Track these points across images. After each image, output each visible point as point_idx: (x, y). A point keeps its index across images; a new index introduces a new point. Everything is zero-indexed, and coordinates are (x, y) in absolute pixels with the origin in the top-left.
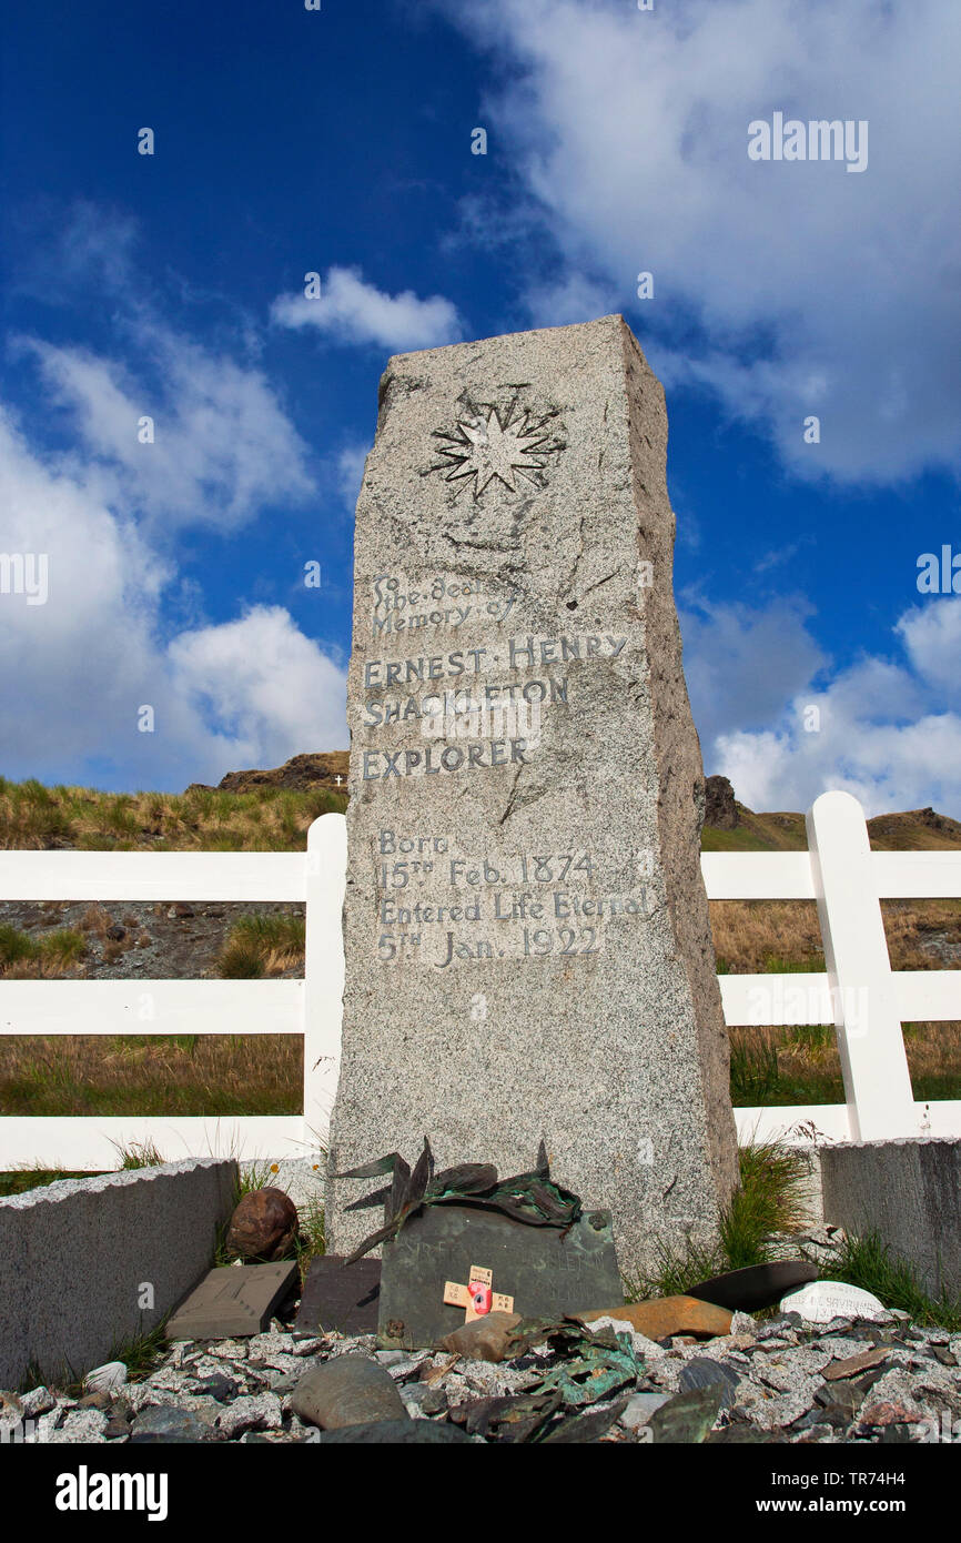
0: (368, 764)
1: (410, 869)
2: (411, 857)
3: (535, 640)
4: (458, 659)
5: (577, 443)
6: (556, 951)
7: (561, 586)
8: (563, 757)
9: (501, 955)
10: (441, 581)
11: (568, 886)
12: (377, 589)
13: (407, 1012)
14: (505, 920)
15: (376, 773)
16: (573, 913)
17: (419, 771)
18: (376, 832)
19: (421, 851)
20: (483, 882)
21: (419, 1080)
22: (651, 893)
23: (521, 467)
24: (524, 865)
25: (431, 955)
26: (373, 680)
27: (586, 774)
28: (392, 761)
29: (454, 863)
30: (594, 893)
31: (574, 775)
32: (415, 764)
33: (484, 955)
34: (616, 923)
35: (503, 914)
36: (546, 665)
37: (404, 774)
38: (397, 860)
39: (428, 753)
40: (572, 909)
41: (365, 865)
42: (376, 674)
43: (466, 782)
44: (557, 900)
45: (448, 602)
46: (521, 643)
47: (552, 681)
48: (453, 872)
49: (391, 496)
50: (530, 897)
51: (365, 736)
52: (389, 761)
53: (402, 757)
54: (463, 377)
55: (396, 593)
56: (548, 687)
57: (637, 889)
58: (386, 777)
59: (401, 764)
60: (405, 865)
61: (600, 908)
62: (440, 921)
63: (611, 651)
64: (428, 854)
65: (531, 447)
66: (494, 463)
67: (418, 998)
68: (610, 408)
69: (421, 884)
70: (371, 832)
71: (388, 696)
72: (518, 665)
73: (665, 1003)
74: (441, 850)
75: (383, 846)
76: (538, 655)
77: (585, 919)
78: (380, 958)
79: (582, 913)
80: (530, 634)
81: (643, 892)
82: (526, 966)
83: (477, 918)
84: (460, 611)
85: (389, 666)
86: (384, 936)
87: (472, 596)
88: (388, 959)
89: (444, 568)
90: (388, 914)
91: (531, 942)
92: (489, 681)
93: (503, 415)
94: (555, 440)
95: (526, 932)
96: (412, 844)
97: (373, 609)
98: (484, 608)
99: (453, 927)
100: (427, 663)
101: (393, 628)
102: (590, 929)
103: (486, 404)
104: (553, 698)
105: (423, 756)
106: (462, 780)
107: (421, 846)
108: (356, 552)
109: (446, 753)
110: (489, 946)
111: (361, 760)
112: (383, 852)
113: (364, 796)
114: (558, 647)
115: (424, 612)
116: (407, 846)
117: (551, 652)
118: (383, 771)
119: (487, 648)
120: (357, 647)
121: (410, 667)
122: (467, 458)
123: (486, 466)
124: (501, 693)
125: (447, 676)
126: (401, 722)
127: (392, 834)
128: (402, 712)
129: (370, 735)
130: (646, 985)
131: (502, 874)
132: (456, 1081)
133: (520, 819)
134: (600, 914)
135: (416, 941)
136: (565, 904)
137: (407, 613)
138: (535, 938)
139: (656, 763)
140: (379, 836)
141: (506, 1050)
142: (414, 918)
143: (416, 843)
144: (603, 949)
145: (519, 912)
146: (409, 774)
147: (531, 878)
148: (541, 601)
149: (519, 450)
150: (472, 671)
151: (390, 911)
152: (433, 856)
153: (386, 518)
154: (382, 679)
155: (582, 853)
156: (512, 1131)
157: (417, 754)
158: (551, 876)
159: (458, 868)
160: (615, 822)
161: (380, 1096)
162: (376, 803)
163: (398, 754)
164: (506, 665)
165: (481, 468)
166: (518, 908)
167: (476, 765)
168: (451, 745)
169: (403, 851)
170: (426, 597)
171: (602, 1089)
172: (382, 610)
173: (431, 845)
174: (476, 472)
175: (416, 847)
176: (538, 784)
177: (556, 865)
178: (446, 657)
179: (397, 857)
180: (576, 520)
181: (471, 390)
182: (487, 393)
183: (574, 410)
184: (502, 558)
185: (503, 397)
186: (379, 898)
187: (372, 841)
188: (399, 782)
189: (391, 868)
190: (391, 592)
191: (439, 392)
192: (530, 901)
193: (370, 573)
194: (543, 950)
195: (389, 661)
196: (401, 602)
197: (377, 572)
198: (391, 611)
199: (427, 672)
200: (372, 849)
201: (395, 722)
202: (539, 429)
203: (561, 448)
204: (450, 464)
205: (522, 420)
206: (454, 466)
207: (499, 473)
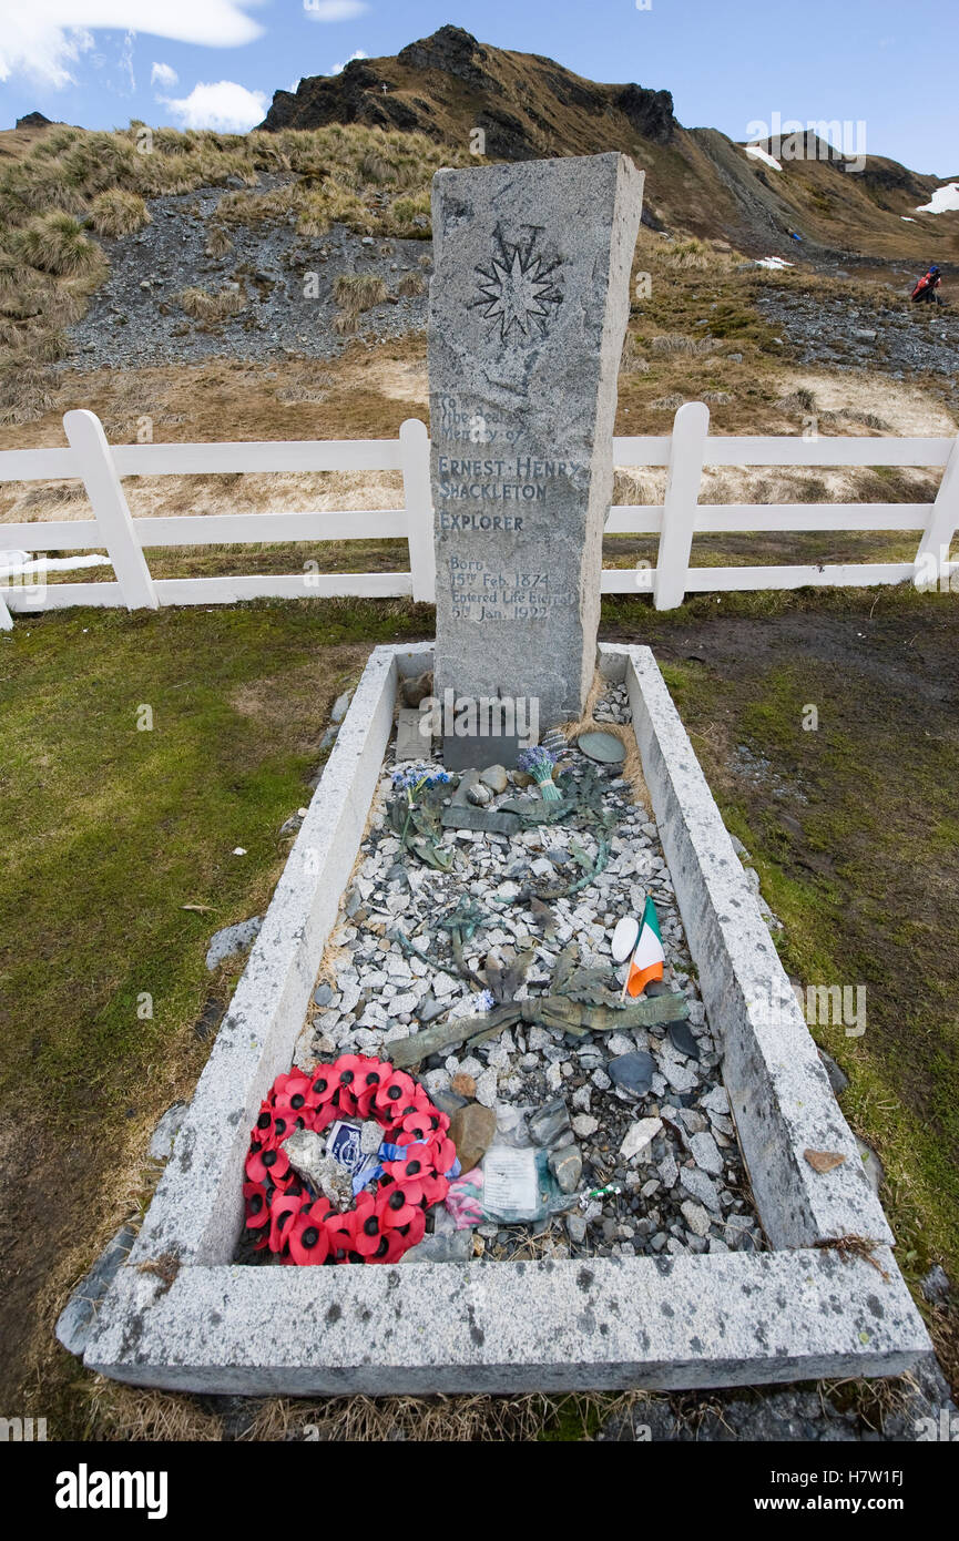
0: (443, 519)
1: (465, 577)
2: (466, 571)
3: (531, 460)
4: (489, 465)
5: (570, 300)
6: (528, 617)
7: (549, 427)
8: (539, 527)
9: (505, 617)
10: (480, 408)
11: (536, 589)
14: (507, 602)
15: (447, 525)
17: (468, 527)
18: (449, 558)
19: (470, 569)
20: (498, 585)
22: (572, 596)
23: (533, 312)
24: (517, 578)
25: (475, 617)
26: (444, 469)
28: (455, 520)
29: (485, 575)
30: (547, 594)
31: (544, 536)
32: (467, 523)
33: (498, 617)
34: (555, 607)
35: (506, 599)
36: (536, 476)
37: (461, 528)
39: (473, 518)
40: (537, 600)
41: (445, 574)
42: (446, 465)
43: (492, 536)
44: (531, 595)
46: (524, 461)
47: (538, 487)
48: (485, 580)
49: (449, 325)
50: (519, 593)
51: (441, 503)
54: (497, 209)
55: (455, 410)
56: (536, 490)
58: (453, 528)
59: (460, 521)
60: (463, 575)
61: (549, 600)
62: (479, 601)
63: (571, 472)
64: (474, 571)
65: (540, 294)
66: (515, 307)
67: (470, 634)
68: (597, 267)
69: (470, 584)
70: (446, 557)
71: (452, 479)
72: (521, 474)
74: (479, 569)
75: (453, 565)
76: (532, 469)
77: (542, 605)
78: (454, 617)
79: (541, 601)
80: (529, 456)
82: (515, 622)
83: (495, 601)
85: (453, 462)
86: (455, 608)
87: (498, 424)
88: (457, 617)
89: (483, 400)
90: (456, 597)
91: (518, 612)
92: (505, 481)
93: (523, 258)
94: (557, 291)
95: (516, 608)
97: (442, 418)
98: (504, 433)
99: (484, 604)
100: (472, 464)
101: (454, 436)
102: (544, 608)
103: (512, 245)
104: (538, 496)
105: (471, 520)
107: (470, 566)
109: (482, 519)
110: (500, 613)
111: (440, 516)
112: (452, 568)
113: (442, 537)
114: (543, 467)
116: (463, 565)
117: (539, 469)
118: (451, 524)
119: (505, 460)
120: (434, 443)
121: (464, 466)
122: (497, 299)
123: (509, 308)
124: (511, 489)
125: (483, 475)
126: (459, 498)
127: (457, 559)
128: (459, 491)
129: (444, 503)
130: (565, 632)
131: (507, 582)
133: (517, 556)
134: (549, 603)
135: (468, 609)
136: (534, 597)
137: (461, 427)
138: (520, 610)
140: (451, 560)
142: (468, 600)
143: (467, 564)
144: (549, 617)
145: (513, 599)
146: (464, 527)
147: (520, 584)
148: (537, 435)
149: (531, 296)
150: (496, 474)
151: (457, 595)
152: (476, 572)
153: (446, 345)
154: (448, 468)
155: (544, 575)
157: (468, 518)
158: (529, 584)
159: (487, 577)
162: (449, 542)
163: (458, 516)
164: (514, 473)
165: (507, 311)
166: (513, 597)
167: (497, 528)
168: (485, 515)
169: (462, 567)
172: (446, 421)
173: (474, 566)
174: (503, 312)
175: (468, 567)
176: (527, 540)
177: (532, 579)
178: (482, 464)
179: (459, 571)
180: (563, 373)
181: (502, 225)
182: (513, 232)
183: (571, 264)
184: (517, 401)
185: (524, 239)
186: (452, 590)
187: (447, 562)
188: (458, 532)
189: (456, 576)
190: (451, 409)
191: (479, 223)
192: (519, 595)
193: (439, 391)
194: (523, 616)
195: (452, 458)
196: (457, 418)
197: (443, 391)
198: (452, 423)
199: (472, 470)
200: (447, 566)
201: (456, 497)
202: (547, 277)
203: (559, 299)
204: (486, 301)
205: (536, 265)
206: (490, 304)
207: (518, 316)
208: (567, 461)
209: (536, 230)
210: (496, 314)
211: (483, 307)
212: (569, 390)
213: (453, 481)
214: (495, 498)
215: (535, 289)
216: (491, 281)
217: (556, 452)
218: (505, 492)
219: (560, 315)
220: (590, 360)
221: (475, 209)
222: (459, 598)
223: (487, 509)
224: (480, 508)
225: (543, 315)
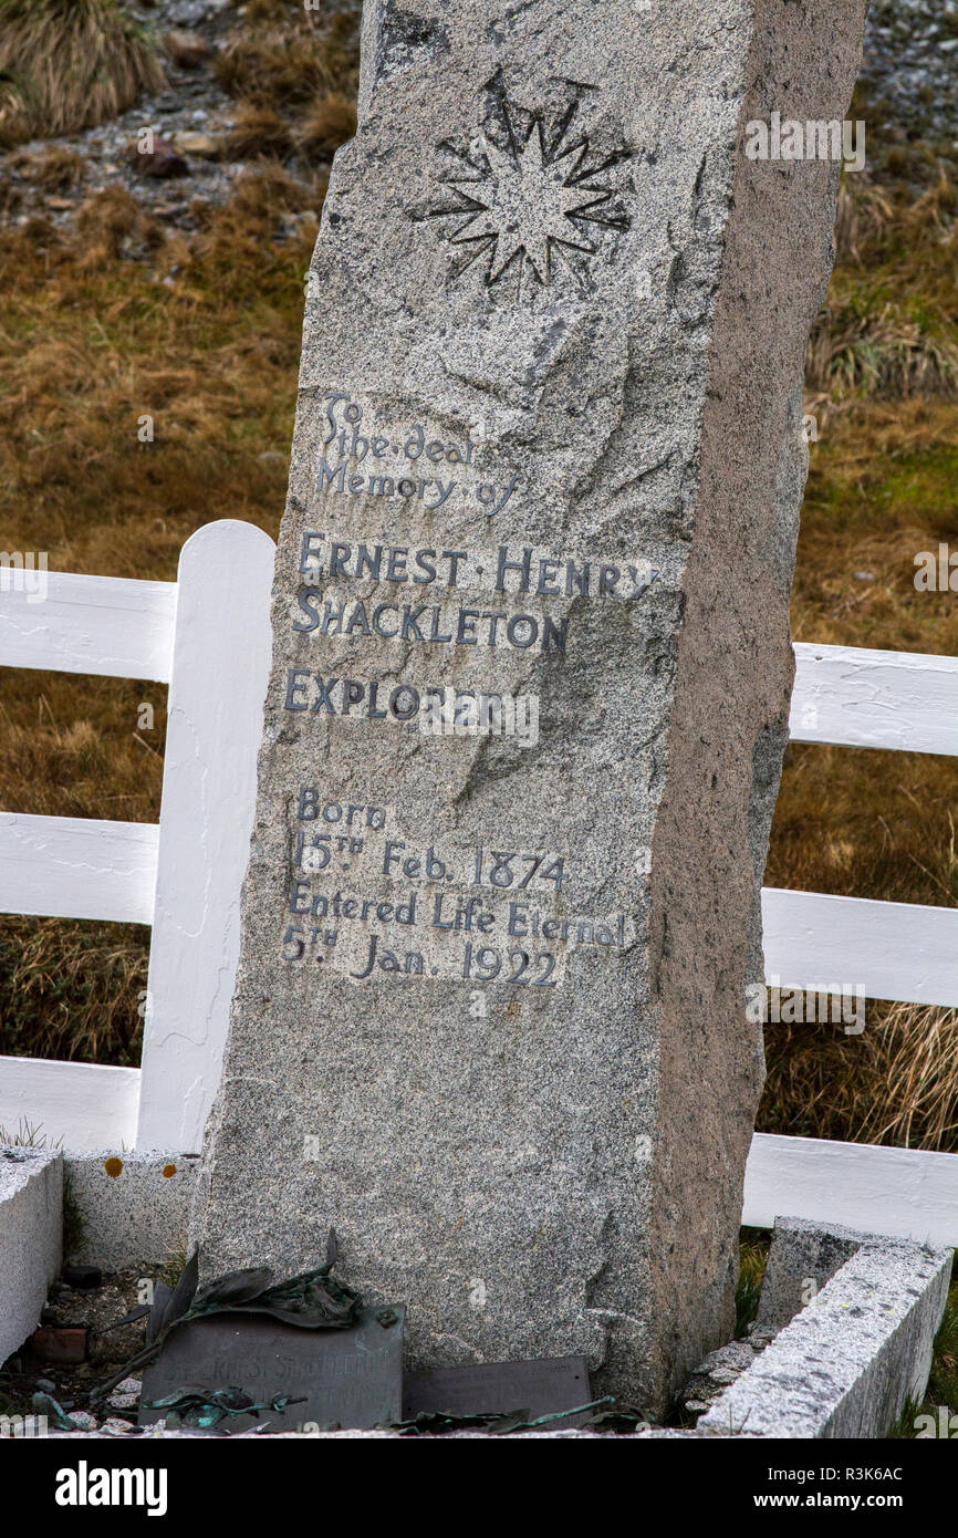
0: (293, 688)
1: (333, 845)
2: (337, 829)
3: (534, 555)
4: (428, 560)
5: (646, 227)
6: (502, 977)
7: (580, 484)
9: (435, 972)
10: (420, 429)
11: (529, 896)
12: (329, 412)
13: (310, 1028)
14: (444, 929)
15: (302, 701)
16: (530, 932)
17: (358, 712)
18: (294, 790)
19: (349, 823)
20: (424, 876)
21: (315, 1112)
22: (630, 923)
23: (564, 242)
24: (479, 861)
25: (347, 962)
26: (312, 562)
27: (576, 750)
28: (326, 690)
29: (390, 845)
30: (559, 912)
31: (559, 748)
32: (356, 700)
33: (413, 970)
34: (582, 954)
35: (443, 920)
36: (543, 593)
37: (339, 712)
38: (318, 831)
39: (374, 688)
40: (530, 928)
41: (277, 833)
42: (316, 553)
44: (513, 912)
45: (426, 469)
46: (515, 556)
47: (548, 620)
48: (388, 859)
49: (366, 251)
50: (481, 904)
51: (292, 647)
52: (322, 688)
53: (339, 687)
54: (499, 42)
55: (356, 431)
56: (541, 627)
58: (316, 711)
59: (337, 696)
60: (328, 838)
61: (564, 931)
62: (364, 918)
63: (631, 590)
64: (359, 830)
65: (582, 208)
66: (523, 230)
67: (326, 1012)
68: (707, 170)
69: (346, 867)
70: (288, 788)
71: (330, 589)
72: (507, 586)
73: (626, 1061)
74: (375, 825)
75: (302, 808)
77: (543, 942)
78: (284, 956)
79: (541, 934)
80: (528, 545)
81: (622, 920)
82: (461, 991)
83: (411, 921)
84: (440, 485)
85: (336, 547)
86: (291, 930)
87: (459, 466)
88: (293, 959)
89: (426, 412)
90: (299, 901)
91: (474, 962)
92: (465, 601)
93: (549, 136)
94: (620, 207)
95: (468, 948)
96: (340, 813)
97: (321, 446)
98: (473, 489)
99: (379, 929)
100: (386, 555)
101: (346, 485)
102: (548, 955)
103: (526, 111)
104: (545, 645)
105: (367, 692)
106: (413, 735)
107: (350, 816)
108: (305, 339)
109: (397, 693)
110: (421, 960)
111: (285, 679)
112: (301, 818)
113: (283, 733)
114: (563, 573)
115: (391, 473)
116: (332, 814)
117: (552, 577)
118: (312, 702)
119: (469, 552)
120: (294, 502)
121: (364, 558)
122: (483, 208)
123: (511, 229)
124: (479, 623)
125: (411, 583)
126: (342, 636)
127: (316, 794)
128: (346, 619)
129: (300, 646)
130: (607, 1034)
131: (448, 872)
132: (360, 1118)
133: (482, 802)
134: (564, 940)
135: (331, 939)
136: (523, 921)
137: (368, 469)
138: (481, 956)
139: (667, 753)
140: (297, 794)
141: (424, 1089)
142: (331, 910)
143: (345, 811)
144: (561, 984)
145: (463, 921)
146: (346, 712)
147: (485, 878)
148: (549, 499)
149: (562, 212)
150: (444, 583)
151: (303, 897)
152: (364, 833)
154: (323, 563)
155: (552, 858)
156: (419, 1186)
157: (360, 687)
158: (510, 878)
159: (395, 852)
160: (600, 823)
161: (267, 1126)
162: (300, 747)
163: (334, 682)
164: (490, 583)
165: (503, 233)
166: (464, 916)
168: (404, 683)
169: (327, 819)
170: (396, 451)
171: (532, 1151)
172: (333, 452)
173: (362, 817)
174: (495, 236)
175: (344, 818)
176: (511, 757)
177: (519, 867)
178: (413, 553)
179: (319, 827)
180: (620, 371)
181: (508, 73)
182: (530, 86)
183: (652, 160)
184: (509, 418)
185: (553, 104)
186: (290, 879)
187: (288, 800)
188: (330, 721)
189: (308, 840)
190: (348, 426)
191: (458, 63)
192: (479, 910)
193: (323, 383)
194: (487, 974)
195: (337, 538)
196: (360, 447)
197: (333, 384)
198: (347, 457)
199: (384, 568)
200: (287, 811)
201: (334, 633)
202: (598, 179)
203: (623, 224)
204: (457, 210)
205: (577, 153)
206: (466, 217)
207: (529, 247)
208: (621, 565)
209: (582, 88)
210: (478, 239)
212: (631, 409)
213: (331, 595)
214: (436, 639)
215: (569, 198)
216: (475, 173)
217: (593, 540)
218: (462, 628)
219: (622, 257)
220: (683, 349)
221: (455, 38)
222: (308, 903)
223: (410, 669)
224: (393, 664)
225: (584, 250)
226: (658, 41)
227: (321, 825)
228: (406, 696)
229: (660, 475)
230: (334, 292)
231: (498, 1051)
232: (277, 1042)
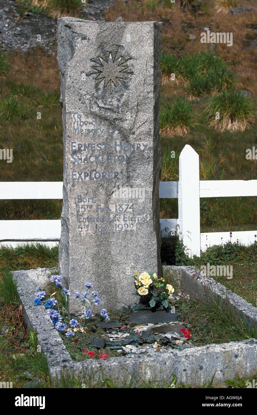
0: (73, 175)
2: (86, 204)
3: (122, 143)
4: (100, 146)
5: (137, 73)
6: (123, 230)
7: (131, 127)
9: (110, 230)
10: (95, 119)
11: (127, 213)
12: (74, 116)
13: (86, 245)
14: (111, 221)
15: (76, 178)
16: (128, 220)
17: (87, 179)
18: (76, 196)
19: (89, 202)
20: (105, 211)
22: (148, 216)
23: (119, 78)
24: (116, 207)
25: (92, 231)
26: (74, 148)
27: (133, 182)
28: (80, 175)
29: (97, 206)
30: (134, 215)
32: (87, 176)
33: (105, 230)
34: (139, 223)
36: (125, 151)
38: (82, 204)
39: (91, 173)
41: (74, 205)
42: (75, 146)
44: (124, 216)
45: (97, 127)
46: (118, 143)
47: (126, 156)
48: (97, 208)
50: (117, 216)
51: (72, 166)
52: (79, 174)
53: (83, 174)
55: (80, 120)
56: (125, 157)
57: (145, 215)
58: (78, 179)
59: (83, 176)
60: (85, 206)
61: (135, 219)
62: (94, 221)
63: (143, 148)
64: (91, 203)
65: (122, 70)
66: (111, 76)
67: (88, 242)
68: (148, 61)
69: (89, 211)
71: (78, 154)
72: (117, 150)
73: (150, 244)
74: (94, 202)
75: (78, 200)
76: (123, 147)
77: (131, 222)
78: (79, 231)
79: (130, 220)
80: (121, 141)
81: (147, 215)
82: (116, 234)
83: (103, 221)
84: (100, 130)
85: (79, 145)
86: (79, 225)
87: (104, 126)
88: (81, 231)
89: (96, 115)
90: (80, 219)
92: (108, 154)
93: (113, 56)
94: (130, 70)
95: (116, 225)
97: (73, 124)
98: (107, 130)
99: (97, 223)
100: (90, 145)
101: (80, 132)
102: (132, 224)
103: (108, 51)
104: (126, 161)
106: (100, 182)
107: (89, 200)
108: (66, 102)
109: (95, 174)
110: (107, 228)
111: (71, 173)
112: (78, 202)
113: (72, 185)
114: (129, 146)
115: (89, 128)
116: (85, 200)
117: (126, 147)
118: (77, 177)
120: (68, 136)
121: (85, 146)
122: (102, 72)
123: (108, 76)
124: (112, 158)
125: (96, 151)
126: (83, 163)
127: (81, 197)
128: (83, 160)
129: (73, 166)
130: (145, 239)
131: (110, 209)
134: (135, 221)
135: (87, 226)
136: (126, 218)
137: (84, 128)
138: (118, 226)
139: (153, 180)
142: (87, 220)
143: (87, 199)
144: (135, 230)
145: (114, 219)
146: (85, 179)
147: (118, 210)
148: (124, 131)
149: (119, 72)
153: (76, 91)
154: (76, 148)
155: (131, 204)
156: (111, 274)
157: (88, 174)
158: (123, 209)
159: (99, 207)
161: (79, 266)
162: (76, 187)
163: (82, 173)
164: (113, 149)
167: (104, 178)
168: (97, 172)
169: (84, 202)
170: (90, 124)
171: (133, 264)
172: (76, 125)
173: (91, 201)
174: (105, 77)
175: (87, 201)
176: (121, 185)
177: (124, 207)
178: (96, 144)
179: (82, 203)
180: (136, 103)
181: (103, 44)
182: (108, 46)
184: (114, 115)
185: (114, 50)
186: (78, 215)
187: (75, 199)
188: (82, 181)
189: (80, 206)
190: (79, 119)
191: (93, 43)
192: (117, 217)
193: (72, 111)
194: (120, 229)
195: (79, 143)
196: (82, 123)
197: (74, 111)
198: (79, 126)
199: (90, 148)
200: (75, 201)
201: (81, 163)
202: (125, 64)
203: (132, 73)
204: (96, 73)
205: (120, 59)
206: (98, 74)
207: (112, 79)
208: (141, 143)
209: (119, 46)
210: (101, 78)
211: (95, 75)
212: (138, 111)
214: (103, 162)
215: (119, 69)
216: (98, 65)
217: (135, 139)
218: (108, 159)
219: (133, 79)
221: (91, 38)
222: (82, 220)
223: (98, 168)
224: (95, 168)
225: (124, 79)
226: (134, 36)
227: (83, 203)
228: (98, 174)
229: (145, 124)
230: (72, 92)
231: (124, 245)
232: (79, 249)
